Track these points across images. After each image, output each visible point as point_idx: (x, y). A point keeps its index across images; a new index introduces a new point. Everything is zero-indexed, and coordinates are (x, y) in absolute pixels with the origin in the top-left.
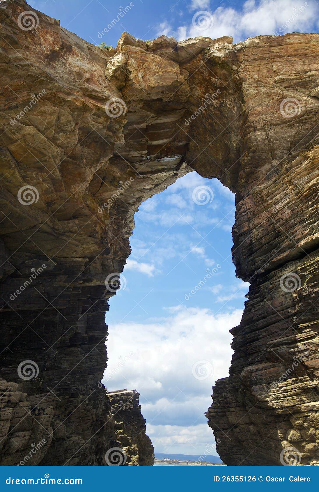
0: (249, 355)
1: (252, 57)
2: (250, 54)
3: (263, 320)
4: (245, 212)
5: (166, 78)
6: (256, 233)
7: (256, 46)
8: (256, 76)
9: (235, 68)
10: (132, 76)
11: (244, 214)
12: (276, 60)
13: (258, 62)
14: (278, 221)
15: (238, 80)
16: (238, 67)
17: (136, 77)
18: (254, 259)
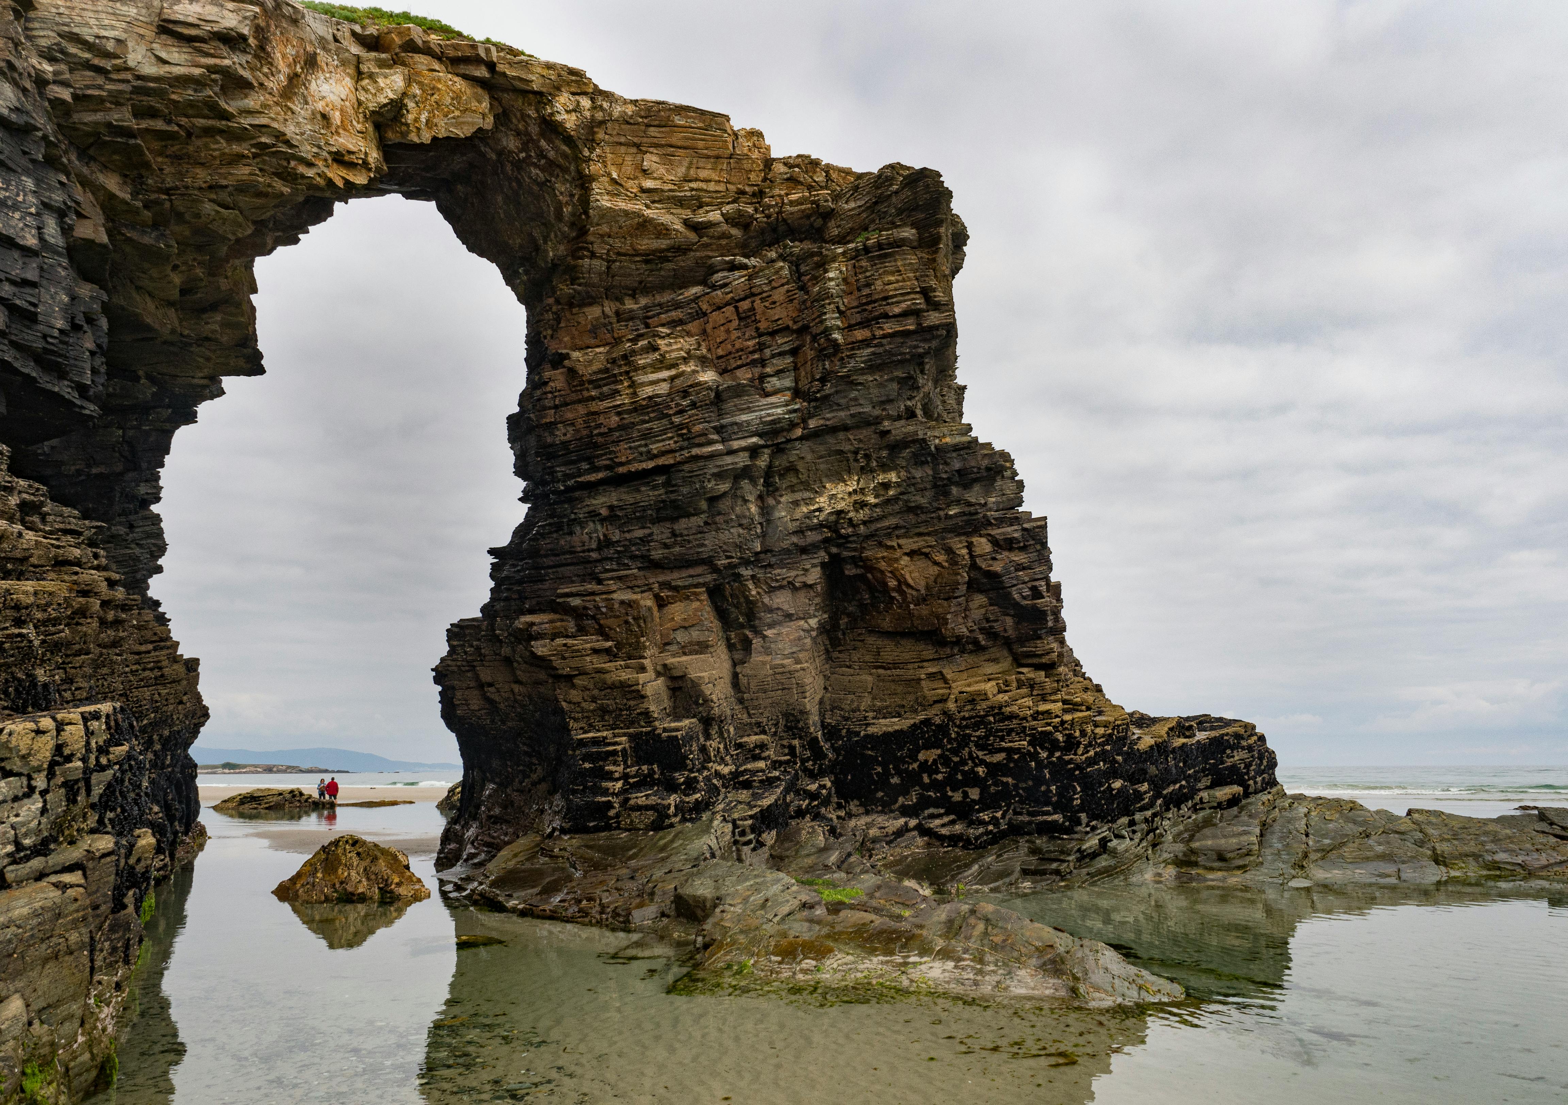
0: (526, 598)
1: (616, 139)
2: (615, 133)
3: (553, 558)
4: (551, 392)
5: (464, 123)
6: (563, 431)
7: (626, 121)
8: (615, 175)
9: (586, 153)
10: (410, 118)
11: (550, 395)
12: (651, 150)
13: (623, 149)
14: (599, 426)
15: (586, 176)
16: (592, 150)
17: (416, 120)
18: (553, 467)
